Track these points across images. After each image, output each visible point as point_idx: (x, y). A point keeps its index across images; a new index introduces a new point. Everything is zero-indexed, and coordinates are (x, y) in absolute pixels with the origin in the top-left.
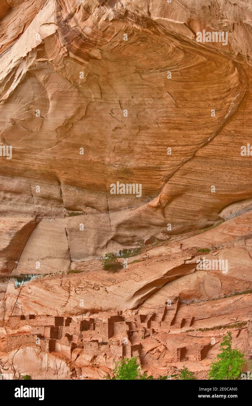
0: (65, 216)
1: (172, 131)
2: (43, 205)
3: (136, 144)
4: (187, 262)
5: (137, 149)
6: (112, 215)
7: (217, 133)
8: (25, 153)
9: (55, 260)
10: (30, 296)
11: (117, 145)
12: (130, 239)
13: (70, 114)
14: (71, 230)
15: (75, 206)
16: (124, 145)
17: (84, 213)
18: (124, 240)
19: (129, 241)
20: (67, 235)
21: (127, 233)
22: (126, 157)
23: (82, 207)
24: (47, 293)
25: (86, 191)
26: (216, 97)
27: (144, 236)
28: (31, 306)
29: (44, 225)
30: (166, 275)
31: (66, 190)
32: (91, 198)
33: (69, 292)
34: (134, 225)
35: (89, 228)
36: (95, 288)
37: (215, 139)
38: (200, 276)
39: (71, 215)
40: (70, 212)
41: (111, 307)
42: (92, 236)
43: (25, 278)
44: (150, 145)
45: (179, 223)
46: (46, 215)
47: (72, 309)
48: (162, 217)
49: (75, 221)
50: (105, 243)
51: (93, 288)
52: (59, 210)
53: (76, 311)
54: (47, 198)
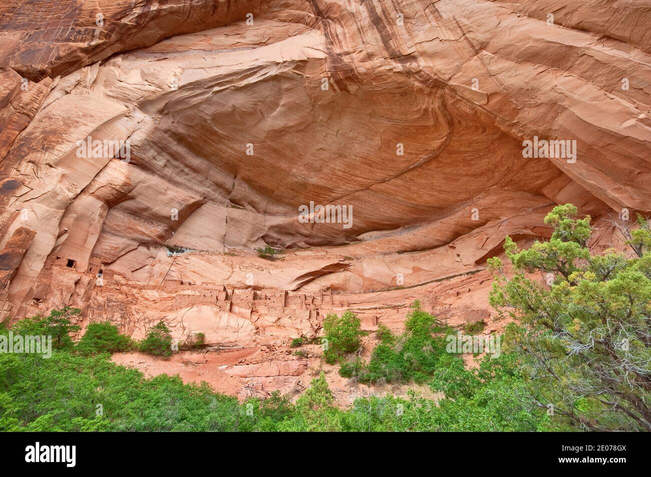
0: (227, 206)
1: (363, 165)
2: (213, 190)
3: (327, 166)
4: (341, 262)
5: (326, 170)
6: (268, 217)
7: (397, 177)
8: (225, 139)
9: (213, 240)
10: (187, 266)
11: (311, 162)
12: (275, 241)
13: (290, 124)
14: (232, 219)
15: (240, 200)
16: (317, 164)
17: (245, 209)
18: (271, 240)
19: (274, 242)
20: (227, 222)
21: (275, 235)
22: (312, 173)
23: (245, 204)
24: (210, 266)
25: (255, 191)
26: (412, 152)
27: (287, 241)
28: (188, 275)
29: (207, 208)
30: (323, 268)
31: (240, 184)
32: (257, 198)
33: (233, 269)
34: (284, 230)
35: (247, 222)
37: (392, 180)
38: (347, 275)
39: (233, 207)
40: (233, 204)
41: (273, 286)
42: (248, 230)
43: (178, 249)
44: (339, 170)
45: (321, 238)
46: (212, 200)
47: (235, 283)
48: (310, 230)
49: (236, 213)
50: (256, 238)
51: (258, 268)
52: (224, 200)
53: (239, 285)
54: (219, 186)
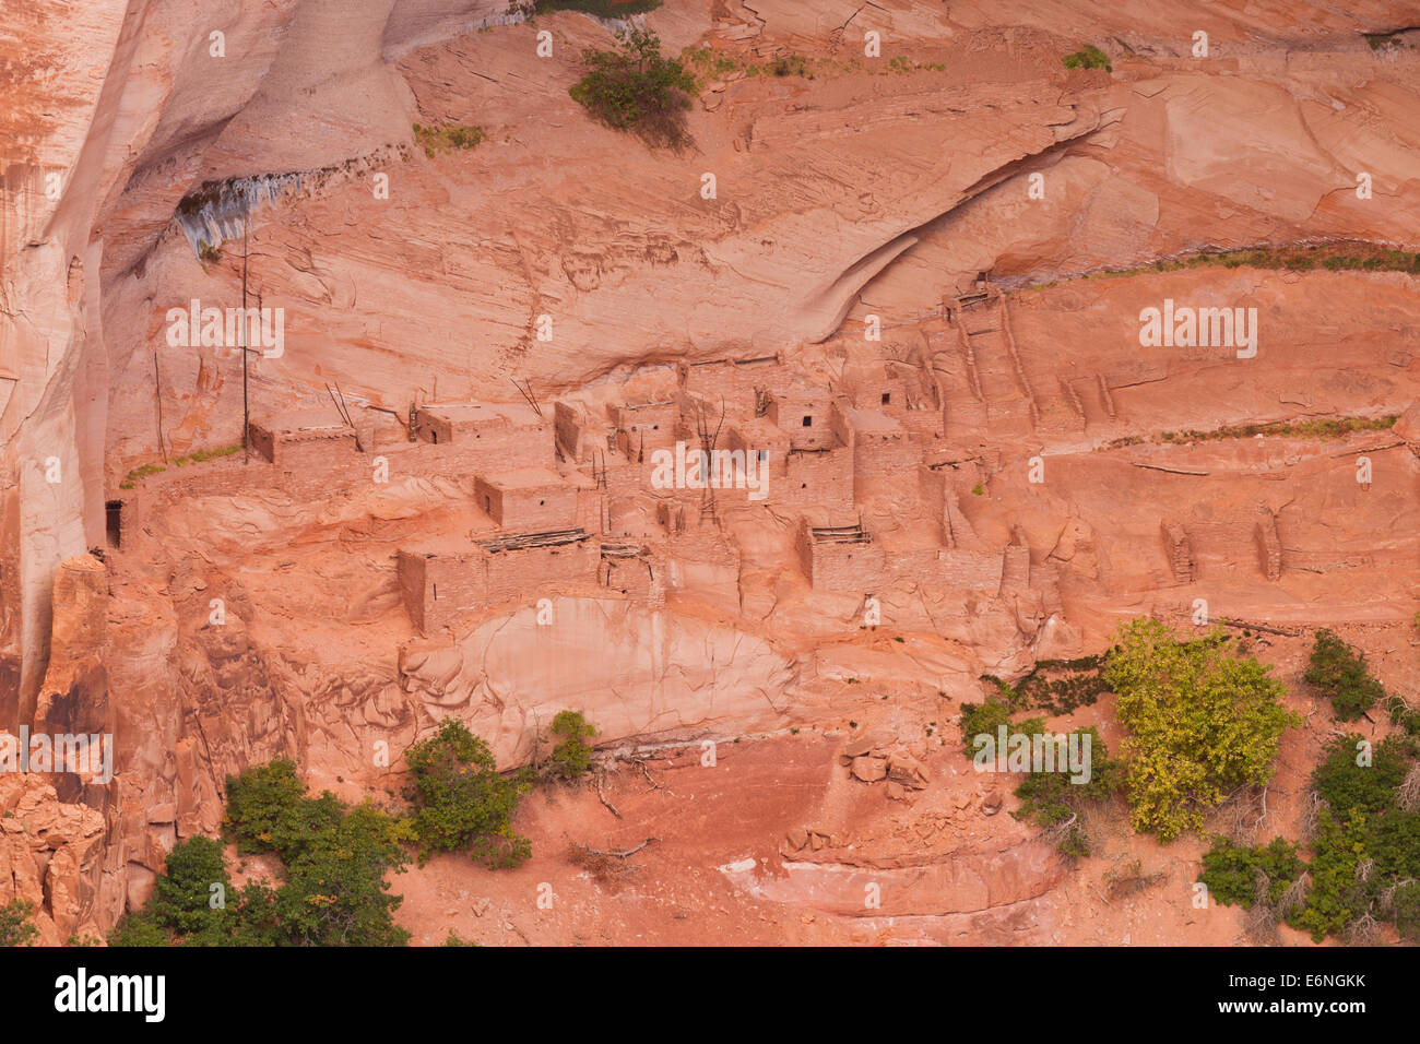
30: (972, 188)
33: (530, 280)
36: (657, 251)
38: (1078, 180)
51: (649, 253)
